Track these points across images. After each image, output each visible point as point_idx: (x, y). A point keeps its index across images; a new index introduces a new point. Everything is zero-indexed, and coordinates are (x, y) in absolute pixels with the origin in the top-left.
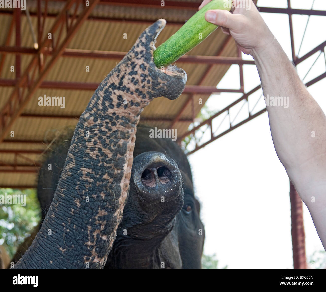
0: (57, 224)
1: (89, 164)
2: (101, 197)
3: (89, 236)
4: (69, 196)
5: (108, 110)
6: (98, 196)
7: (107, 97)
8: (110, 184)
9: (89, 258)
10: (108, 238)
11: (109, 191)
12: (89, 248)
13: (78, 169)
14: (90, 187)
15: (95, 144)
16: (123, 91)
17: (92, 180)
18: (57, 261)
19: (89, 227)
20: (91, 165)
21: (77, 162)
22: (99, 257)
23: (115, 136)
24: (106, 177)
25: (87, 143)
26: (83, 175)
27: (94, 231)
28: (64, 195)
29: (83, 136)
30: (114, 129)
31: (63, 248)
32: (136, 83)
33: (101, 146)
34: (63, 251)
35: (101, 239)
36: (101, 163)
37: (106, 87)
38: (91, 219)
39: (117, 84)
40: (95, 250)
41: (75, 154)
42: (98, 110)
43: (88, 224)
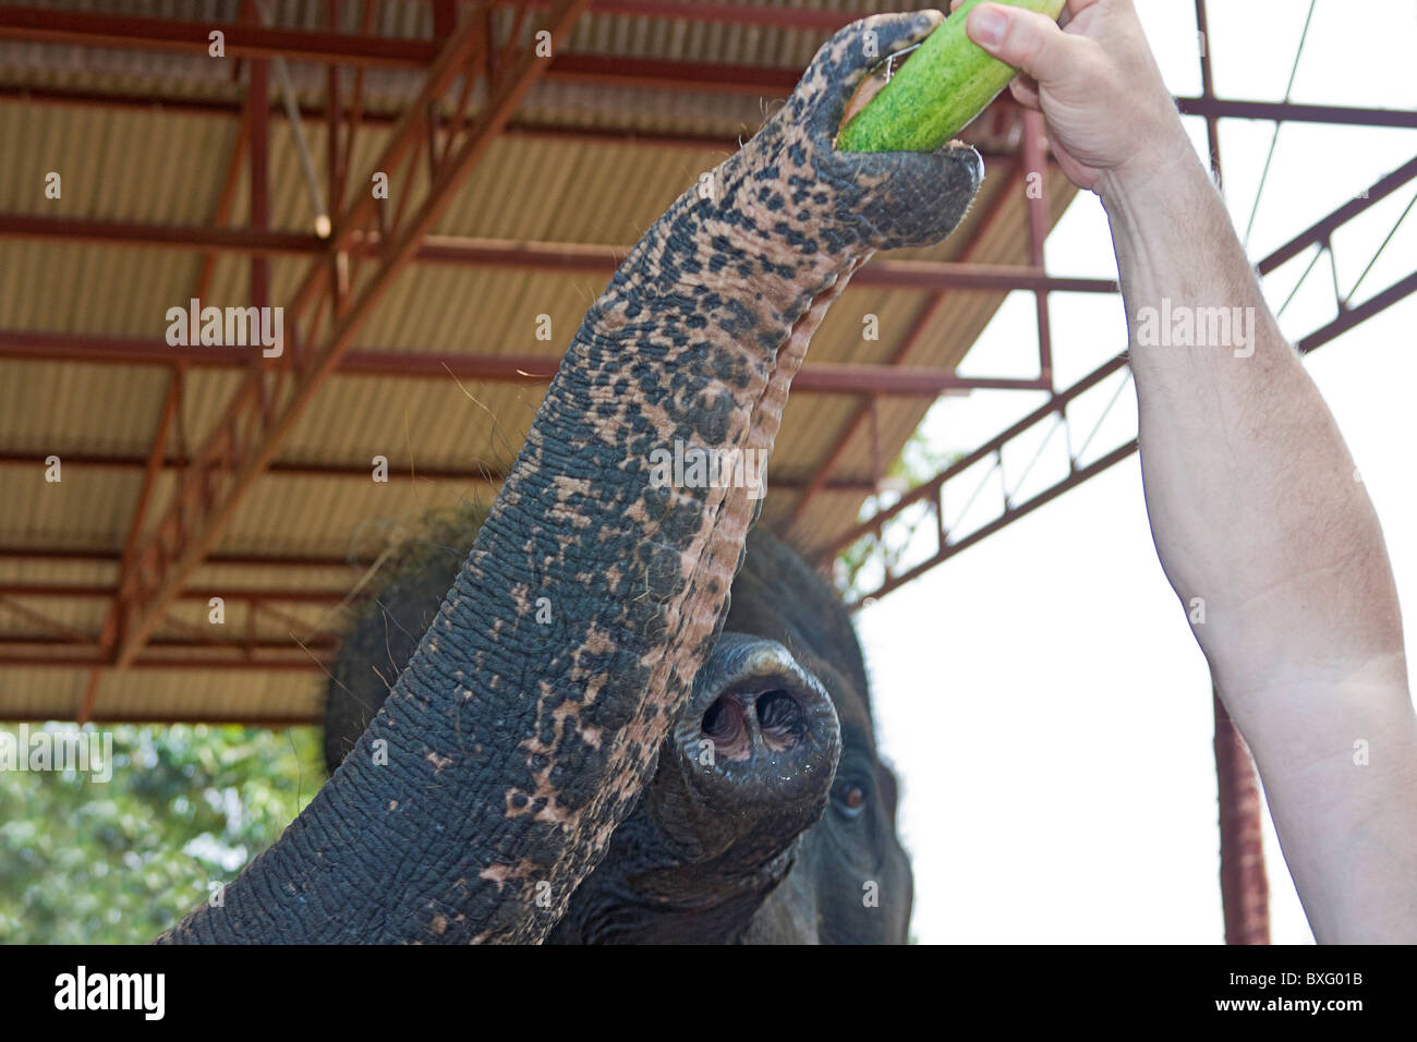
0: (439, 676)
1: (584, 463)
2: (608, 583)
3: (540, 717)
4: (495, 574)
5: (680, 277)
6: (597, 579)
7: (681, 240)
8: (646, 540)
9: (525, 802)
10: (607, 741)
11: (637, 565)
12: (529, 762)
13: (544, 481)
14: (572, 545)
15: (618, 393)
16: (733, 223)
17: (586, 520)
18: (414, 802)
19: (546, 687)
20: (591, 466)
21: (548, 457)
22: (560, 802)
23: (694, 362)
24: (635, 510)
25: (593, 391)
26: (558, 501)
27: (560, 705)
28: (484, 571)
29: (587, 366)
30: (697, 336)
31: (441, 755)
32: (776, 204)
33: (638, 397)
34: (441, 764)
35: (579, 737)
36: (629, 459)
37: (684, 210)
38: (558, 657)
39: (715, 203)
40: (552, 774)
41: (548, 431)
42: (648, 279)
43: (542, 674)
